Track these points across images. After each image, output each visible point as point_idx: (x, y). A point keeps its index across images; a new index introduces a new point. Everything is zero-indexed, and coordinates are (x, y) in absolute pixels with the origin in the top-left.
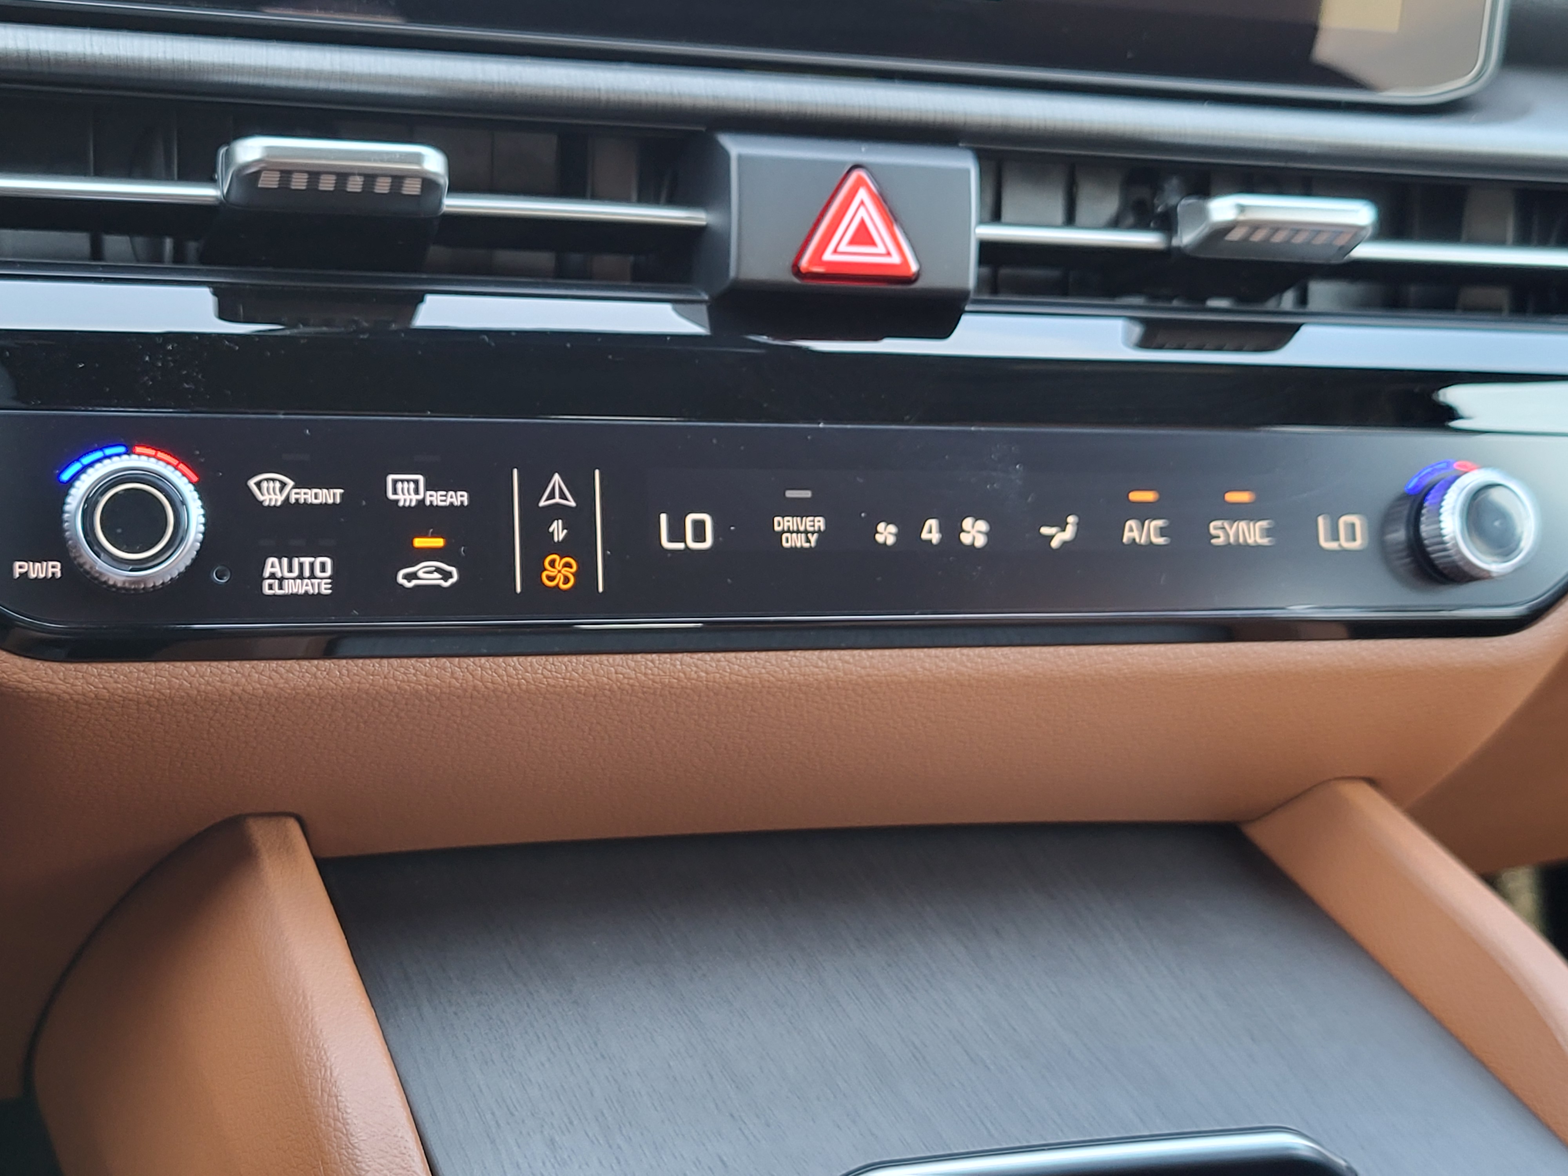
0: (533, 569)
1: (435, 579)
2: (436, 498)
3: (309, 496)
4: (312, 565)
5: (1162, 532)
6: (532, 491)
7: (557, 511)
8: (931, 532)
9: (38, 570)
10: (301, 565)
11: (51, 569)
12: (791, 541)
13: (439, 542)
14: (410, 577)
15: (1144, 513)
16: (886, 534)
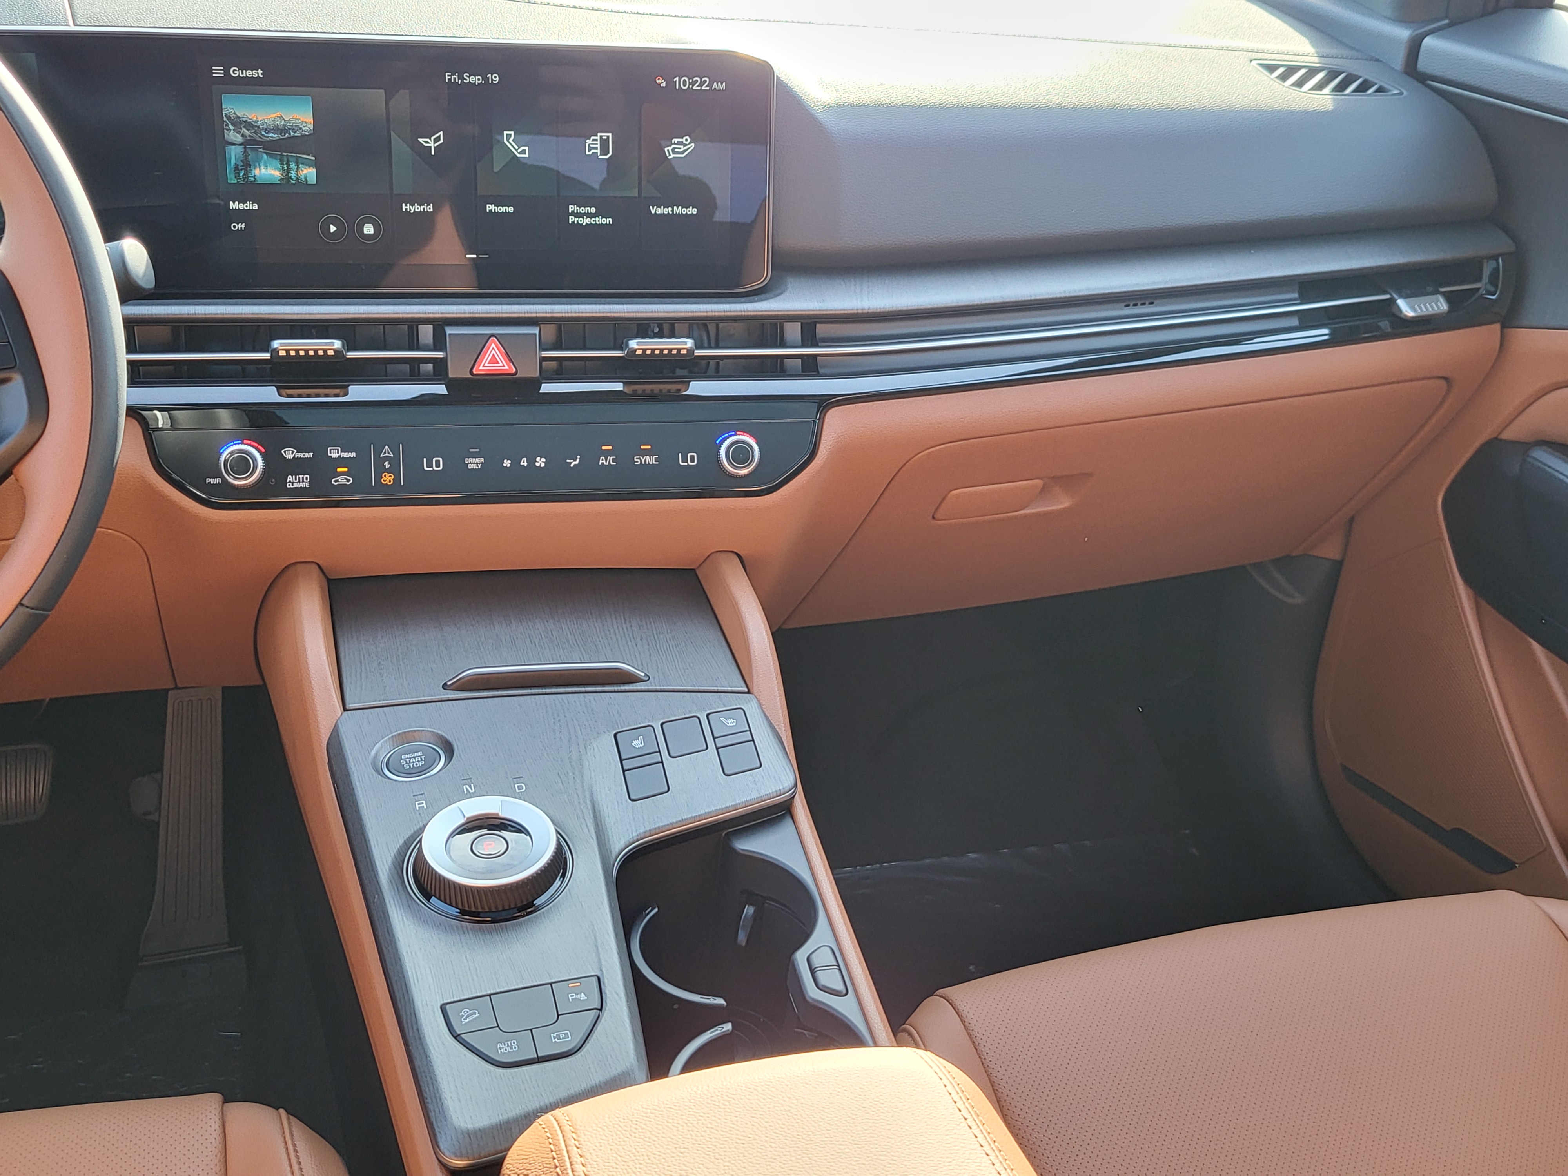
0: (379, 477)
1: (345, 482)
2: (345, 455)
3: (301, 455)
4: (303, 478)
5: (613, 460)
6: (378, 452)
7: (387, 458)
8: (524, 462)
9: (214, 481)
10: (299, 478)
11: (218, 480)
12: (471, 467)
13: (346, 469)
14: (336, 481)
15: (607, 454)
16: (507, 463)
